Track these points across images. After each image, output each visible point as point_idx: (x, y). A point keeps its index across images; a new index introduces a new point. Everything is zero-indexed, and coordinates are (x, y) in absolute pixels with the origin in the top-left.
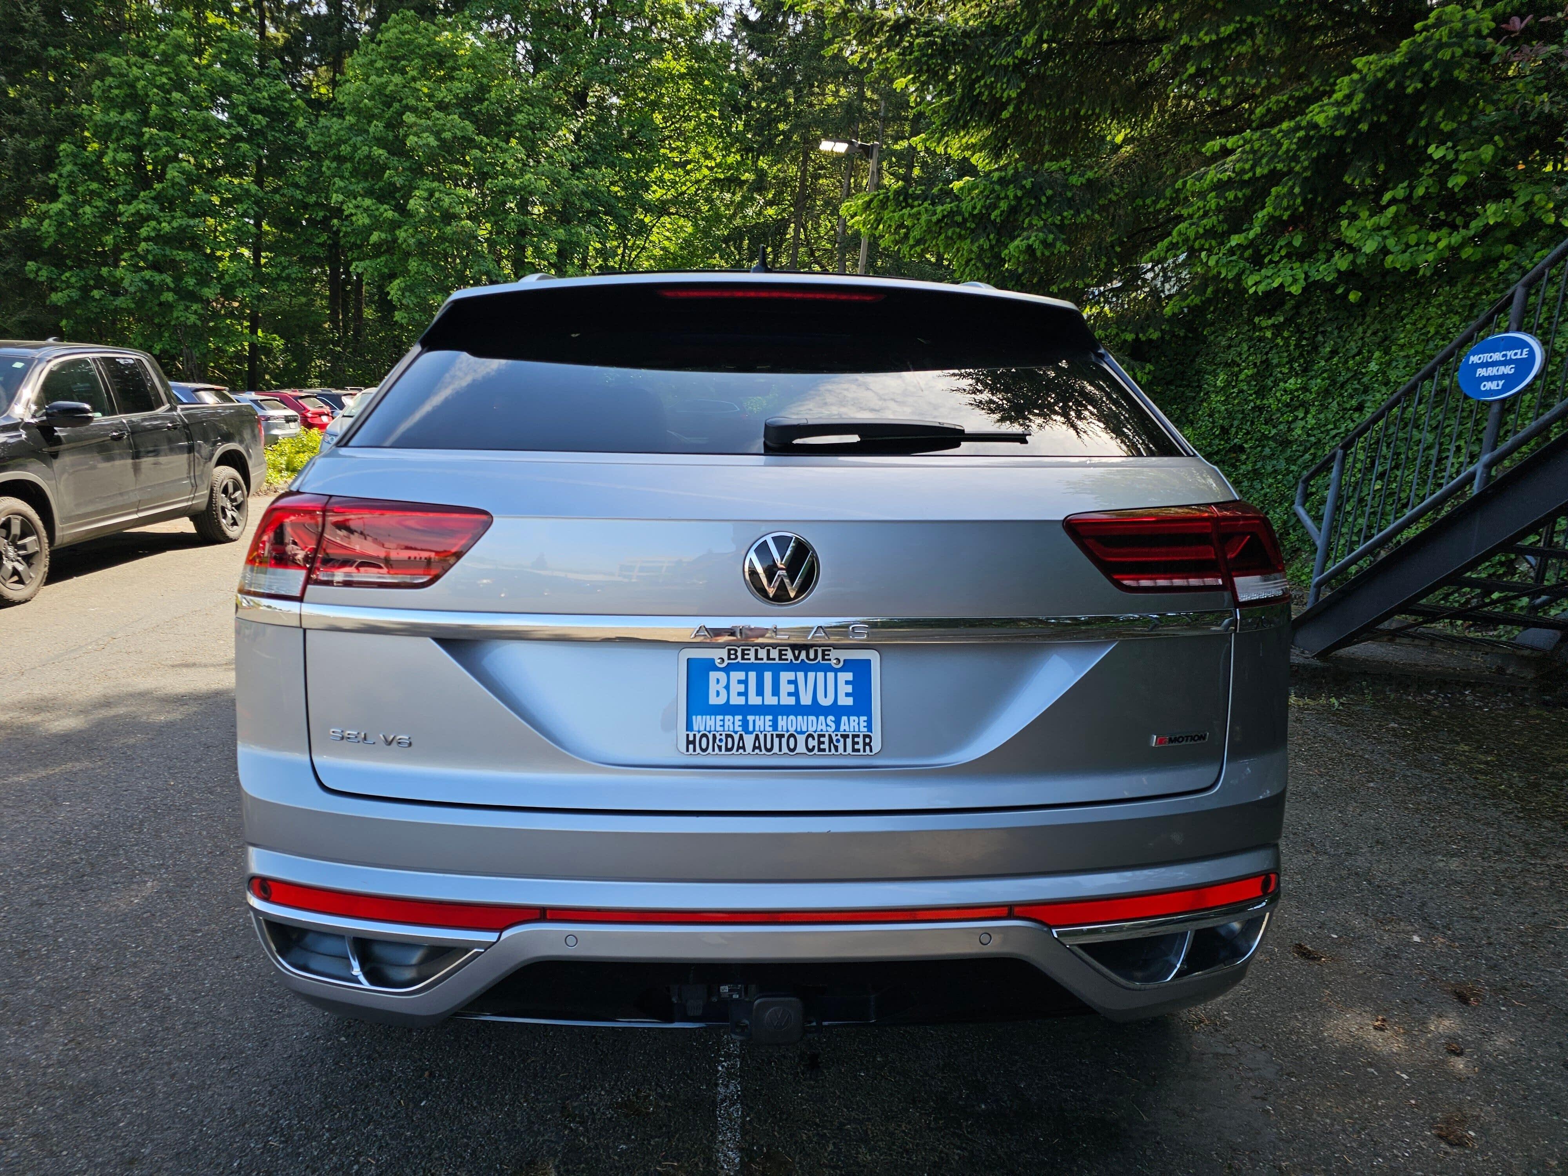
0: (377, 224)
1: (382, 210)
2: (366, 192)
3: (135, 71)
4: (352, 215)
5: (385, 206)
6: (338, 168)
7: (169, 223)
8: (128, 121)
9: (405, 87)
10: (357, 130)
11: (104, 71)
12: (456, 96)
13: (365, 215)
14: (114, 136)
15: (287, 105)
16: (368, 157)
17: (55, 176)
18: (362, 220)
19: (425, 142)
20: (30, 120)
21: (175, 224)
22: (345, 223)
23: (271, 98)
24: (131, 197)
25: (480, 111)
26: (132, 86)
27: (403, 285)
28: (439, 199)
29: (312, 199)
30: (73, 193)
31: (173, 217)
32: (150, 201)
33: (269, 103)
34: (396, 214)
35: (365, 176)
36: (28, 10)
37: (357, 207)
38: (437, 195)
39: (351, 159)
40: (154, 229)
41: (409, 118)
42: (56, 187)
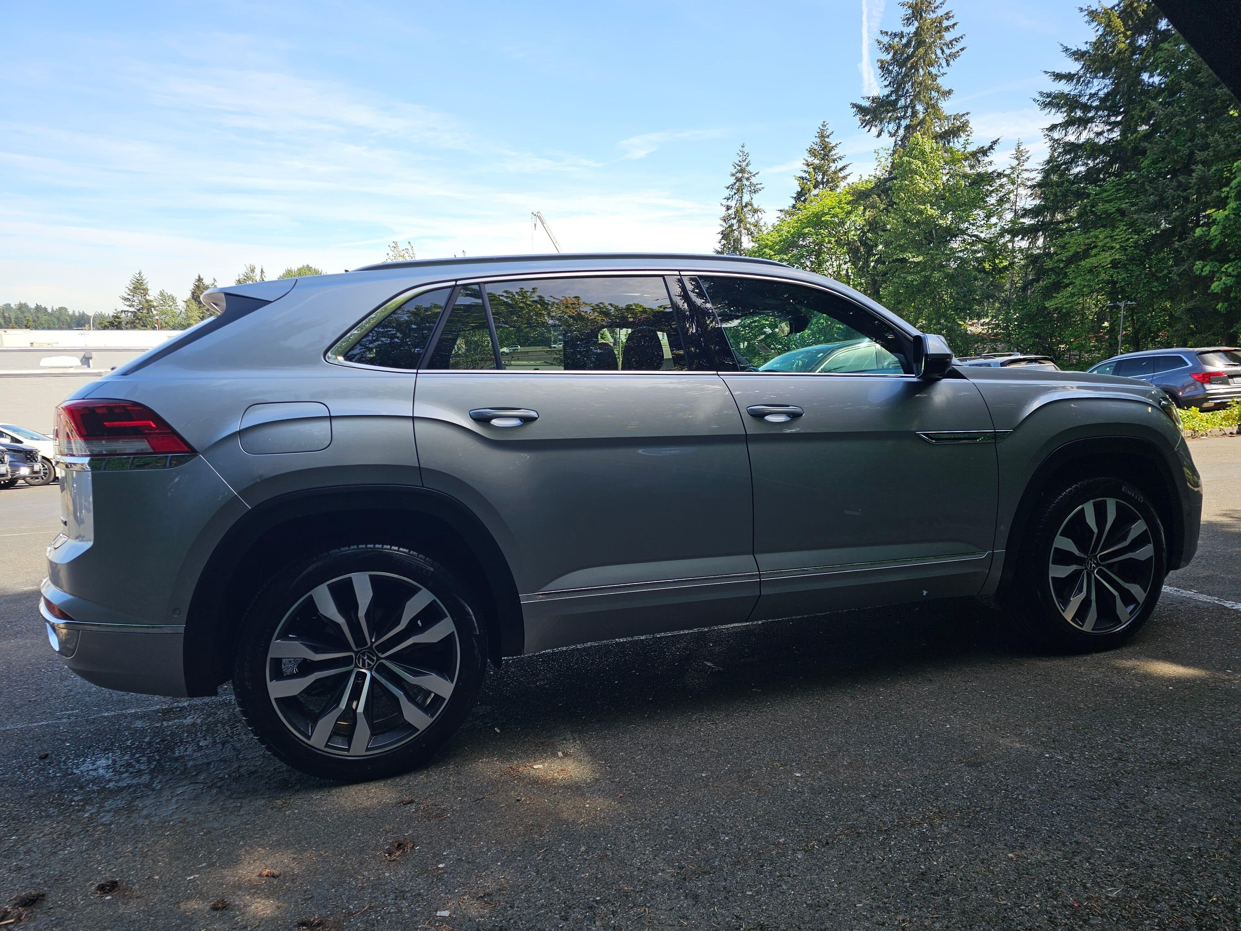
17: (1228, 189)
42: (1227, 197)
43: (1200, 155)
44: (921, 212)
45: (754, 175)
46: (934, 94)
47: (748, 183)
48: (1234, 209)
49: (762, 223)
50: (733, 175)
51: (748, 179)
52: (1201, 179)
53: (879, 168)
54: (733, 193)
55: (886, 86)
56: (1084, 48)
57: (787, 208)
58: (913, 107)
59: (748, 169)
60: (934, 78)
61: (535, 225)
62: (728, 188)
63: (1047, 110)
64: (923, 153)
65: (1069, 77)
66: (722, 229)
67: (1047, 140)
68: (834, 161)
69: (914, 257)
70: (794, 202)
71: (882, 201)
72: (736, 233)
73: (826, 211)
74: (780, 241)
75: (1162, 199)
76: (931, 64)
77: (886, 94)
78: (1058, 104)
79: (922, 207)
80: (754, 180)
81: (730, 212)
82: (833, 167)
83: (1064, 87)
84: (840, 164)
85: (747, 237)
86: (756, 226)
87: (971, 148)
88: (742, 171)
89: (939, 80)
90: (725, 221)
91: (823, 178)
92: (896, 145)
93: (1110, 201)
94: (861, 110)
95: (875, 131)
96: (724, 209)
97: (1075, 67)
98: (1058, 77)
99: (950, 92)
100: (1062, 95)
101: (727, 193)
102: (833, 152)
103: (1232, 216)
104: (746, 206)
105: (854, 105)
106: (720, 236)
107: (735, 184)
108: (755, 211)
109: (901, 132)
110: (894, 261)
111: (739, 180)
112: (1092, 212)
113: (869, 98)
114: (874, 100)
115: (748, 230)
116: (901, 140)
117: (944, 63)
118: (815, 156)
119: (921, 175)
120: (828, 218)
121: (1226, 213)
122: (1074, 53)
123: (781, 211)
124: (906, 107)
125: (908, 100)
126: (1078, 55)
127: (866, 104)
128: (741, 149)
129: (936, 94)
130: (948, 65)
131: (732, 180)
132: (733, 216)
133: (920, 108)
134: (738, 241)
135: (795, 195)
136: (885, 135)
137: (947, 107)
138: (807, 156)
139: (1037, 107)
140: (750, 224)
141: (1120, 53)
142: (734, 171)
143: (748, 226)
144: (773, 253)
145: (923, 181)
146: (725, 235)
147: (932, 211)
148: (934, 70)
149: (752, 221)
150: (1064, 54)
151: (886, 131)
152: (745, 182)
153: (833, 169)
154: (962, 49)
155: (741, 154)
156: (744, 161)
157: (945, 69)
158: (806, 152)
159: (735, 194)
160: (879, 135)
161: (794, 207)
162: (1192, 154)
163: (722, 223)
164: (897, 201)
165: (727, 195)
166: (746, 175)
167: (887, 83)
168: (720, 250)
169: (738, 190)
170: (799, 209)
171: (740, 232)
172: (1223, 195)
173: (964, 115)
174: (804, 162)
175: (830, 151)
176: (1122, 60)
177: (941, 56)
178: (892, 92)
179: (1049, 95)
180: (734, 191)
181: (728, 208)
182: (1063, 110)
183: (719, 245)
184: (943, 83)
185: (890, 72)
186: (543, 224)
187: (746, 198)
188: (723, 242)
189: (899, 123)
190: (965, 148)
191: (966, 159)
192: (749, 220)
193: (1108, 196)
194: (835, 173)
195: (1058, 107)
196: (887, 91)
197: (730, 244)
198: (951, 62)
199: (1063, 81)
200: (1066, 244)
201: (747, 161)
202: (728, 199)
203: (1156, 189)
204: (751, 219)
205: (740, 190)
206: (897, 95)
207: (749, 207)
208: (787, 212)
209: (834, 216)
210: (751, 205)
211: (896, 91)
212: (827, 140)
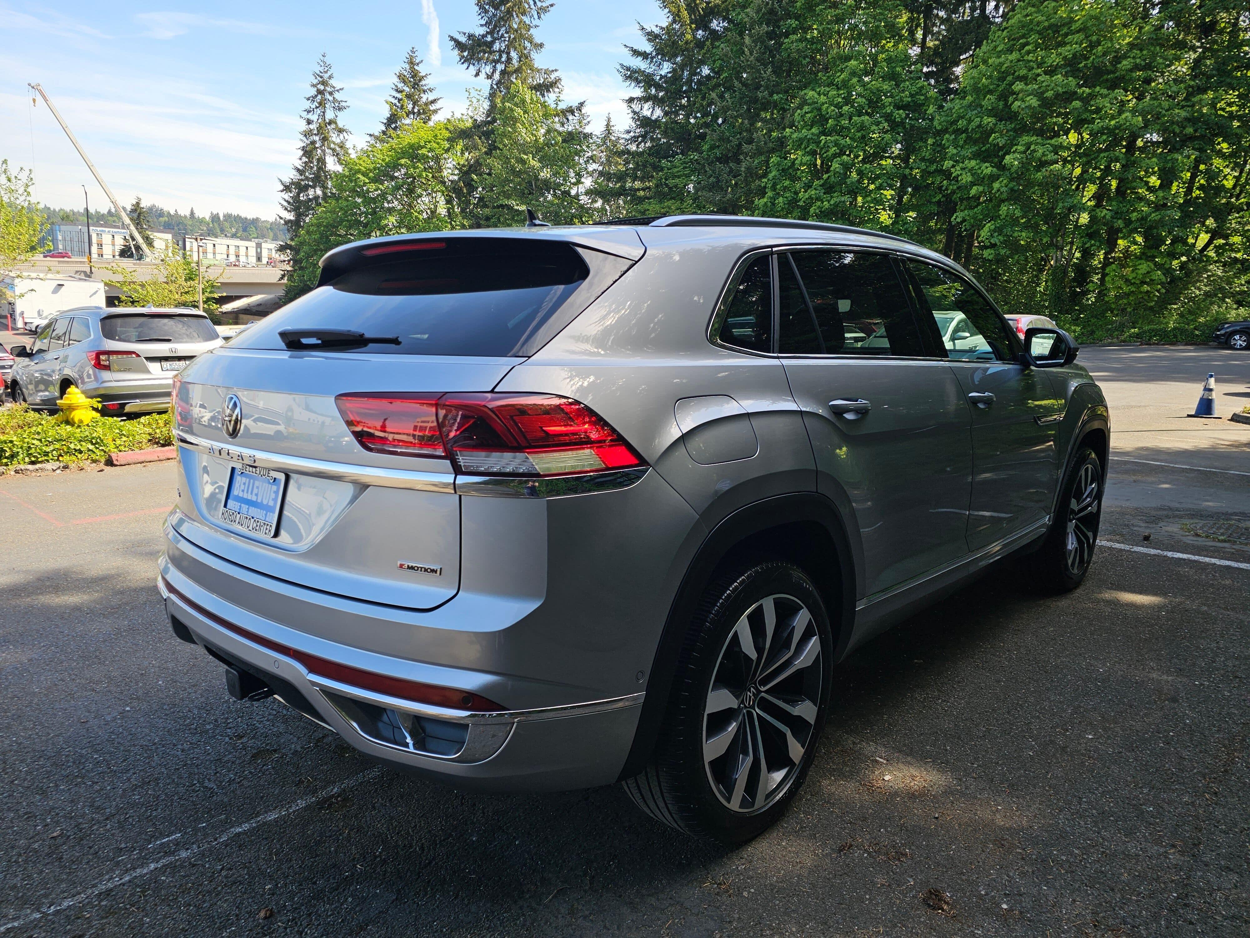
0: (979, 180)
1: (983, 168)
2: (974, 155)
3: (823, 99)
4: (958, 176)
5: (987, 164)
6: (955, 139)
7: (829, 202)
8: (812, 134)
9: (1019, 61)
10: (975, 105)
11: (804, 102)
12: (1065, 58)
13: (969, 174)
14: (803, 147)
15: (922, 98)
16: (979, 126)
17: (766, 180)
18: (967, 178)
19: (1027, 104)
20: (757, 146)
21: (832, 202)
22: (953, 182)
23: (911, 95)
24: (808, 186)
25: (1085, 66)
26: (820, 109)
27: (993, 227)
28: (1034, 151)
29: (933, 168)
30: (775, 190)
31: (832, 197)
32: (819, 188)
33: (910, 99)
34: (995, 169)
35: (976, 142)
36: (765, 73)
37: (963, 169)
38: (1032, 147)
39: (966, 131)
40: (819, 207)
41: (1018, 86)
42: (765, 187)
43: (746, 147)
44: (523, 162)
45: (338, 91)
46: (527, 44)
47: (331, 98)
48: (771, 198)
49: (348, 145)
50: (314, 86)
51: (331, 93)
52: (748, 169)
53: (471, 108)
54: (314, 106)
55: (482, 25)
56: (657, 31)
57: (377, 134)
58: (508, 53)
59: (331, 82)
60: (529, 28)
61: (34, 100)
62: (308, 99)
63: (628, 83)
64: (523, 101)
65: (645, 55)
66: (303, 145)
67: (629, 111)
68: (424, 91)
69: (517, 205)
70: (384, 128)
71: (483, 143)
72: (319, 151)
73: (422, 144)
74: (375, 169)
75: (718, 181)
76: (524, 13)
77: (481, 33)
78: (636, 79)
79: (525, 157)
80: (337, 96)
81: (311, 127)
82: (424, 98)
83: (639, 63)
84: (431, 96)
85: (332, 158)
86: (341, 147)
87: (562, 106)
88: (324, 83)
89: (532, 31)
90: (305, 136)
91: (414, 108)
92: (492, 87)
93: (679, 177)
94: (459, 45)
95: (473, 70)
96: (304, 122)
97: (647, 47)
98: (636, 53)
99: (541, 45)
100: (639, 71)
101: (308, 105)
102: (423, 83)
103: (769, 204)
104: (330, 124)
105: (452, 39)
106: (301, 153)
107: (316, 96)
108: (341, 131)
109: (497, 76)
110: (498, 207)
111: (320, 92)
112: (666, 184)
113: (465, 34)
114: (471, 36)
115: (334, 150)
116: (497, 84)
117: (536, 16)
118: (404, 82)
119: (523, 124)
120: (424, 151)
121: (765, 200)
122: (649, 34)
123: (370, 135)
124: (500, 52)
125: (503, 45)
126: (652, 37)
127: (463, 39)
128: (322, 58)
129: (529, 45)
130: (539, 18)
131: (313, 91)
132: (315, 132)
133: (513, 54)
134: (322, 161)
135: (385, 121)
136: (482, 75)
137: (539, 60)
138: (396, 80)
139: (621, 79)
140: (334, 143)
141: (687, 43)
142: (315, 82)
143: (332, 146)
144: (367, 181)
145: (524, 131)
146: (308, 152)
147: (534, 163)
148: (526, 19)
149: (338, 141)
150: (640, 32)
151: (483, 71)
152: (328, 96)
153: (424, 100)
154: (552, 5)
155: (322, 64)
156: (326, 72)
157: (536, 22)
158: (396, 77)
159: (317, 107)
160: (477, 75)
161: (384, 133)
162: (740, 145)
163: (302, 137)
164: (501, 147)
165: (307, 107)
166: (329, 89)
167: (484, 22)
168: (301, 168)
169: (320, 104)
170: (390, 137)
171: (324, 151)
172: (763, 185)
173: (553, 71)
174: (394, 87)
175: (420, 80)
176: (687, 50)
177: (532, 6)
178: (487, 33)
179: (628, 69)
180: (316, 104)
181: (309, 122)
182: (641, 85)
183: (300, 162)
184: (537, 35)
185: (486, 12)
186: (46, 100)
187: (329, 115)
188: (305, 159)
189: (495, 67)
190: (557, 104)
191: (558, 115)
192: (334, 139)
193: (678, 172)
194: (426, 104)
195: (638, 82)
196: (482, 31)
197: (312, 162)
198: (542, 16)
199: (640, 58)
200: (645, 210)
201: (329, 73)
202: (309, 112)
203: (713, 171)
204: (335, 138)
205: (321, 104)
206: (492, 36)
207: (333, 126)
208: (377, 138)
209: (431, 150)
210: (336, 123)
211: (491, 33)
212: (416, 67)
